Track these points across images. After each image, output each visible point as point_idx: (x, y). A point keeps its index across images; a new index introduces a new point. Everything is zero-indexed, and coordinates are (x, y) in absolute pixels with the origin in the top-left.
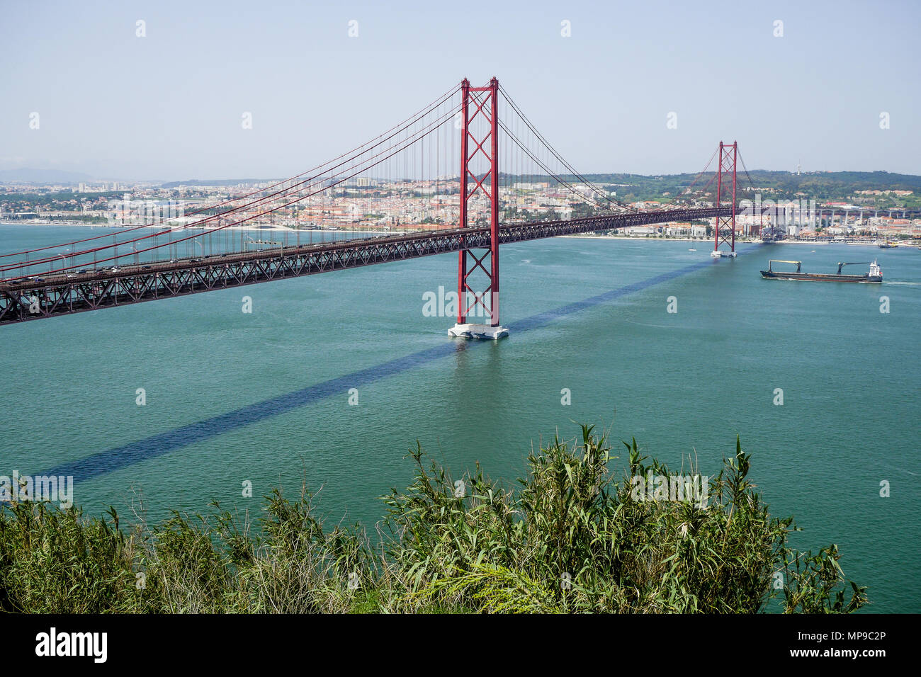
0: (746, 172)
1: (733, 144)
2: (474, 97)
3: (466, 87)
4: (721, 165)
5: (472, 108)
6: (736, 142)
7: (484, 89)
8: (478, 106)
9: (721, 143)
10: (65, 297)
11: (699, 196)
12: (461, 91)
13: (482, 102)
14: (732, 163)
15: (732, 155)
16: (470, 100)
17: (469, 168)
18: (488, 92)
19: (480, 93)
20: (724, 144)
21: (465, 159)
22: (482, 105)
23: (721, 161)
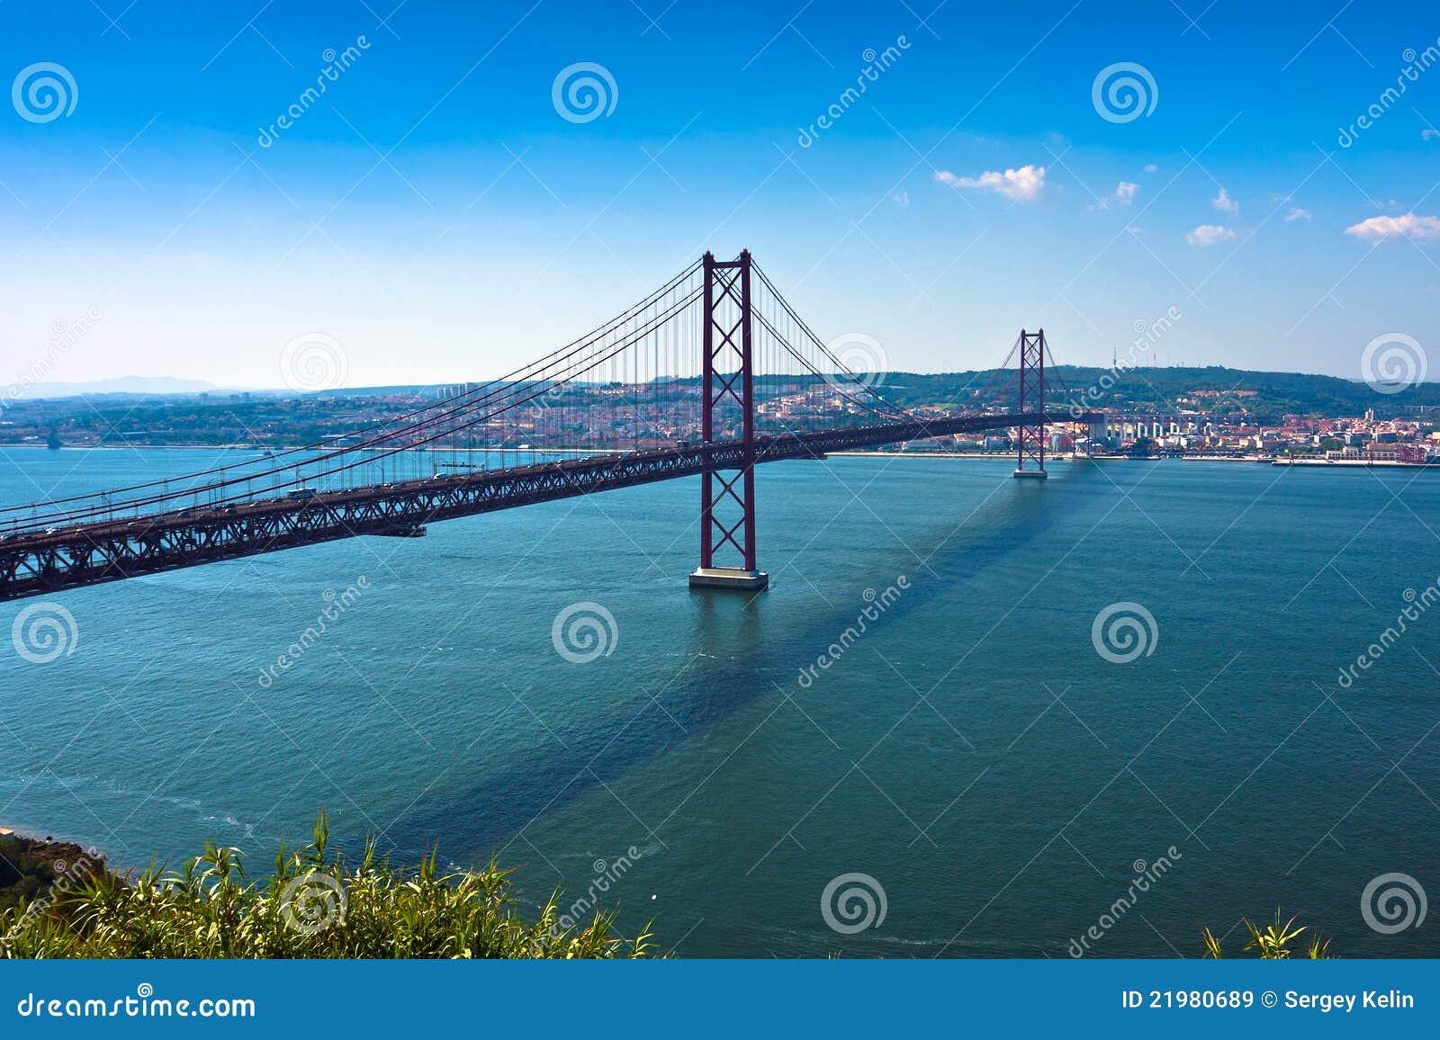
0: (1056, 368)
1: (1038, 332)
2: (719, 276)
3: (709, 262)
4: (1023, 359)
5: (717, 290)
6: (1041, 331)
7: (731, 265)
8: (724, 286)
9: (1023, 332)
10: (213, 538)
11: (992, 399)
12: (702, 269)
13: (730, 282)
14: (1038, 357)
15: (1037, 347)
16: (714, 280)
17: (714, 366)
18: (736, 270)
19: (726, 270)
20: (1026, 333)
21: (708, 356)
22: (730, 285)
23: (1023, 355)
